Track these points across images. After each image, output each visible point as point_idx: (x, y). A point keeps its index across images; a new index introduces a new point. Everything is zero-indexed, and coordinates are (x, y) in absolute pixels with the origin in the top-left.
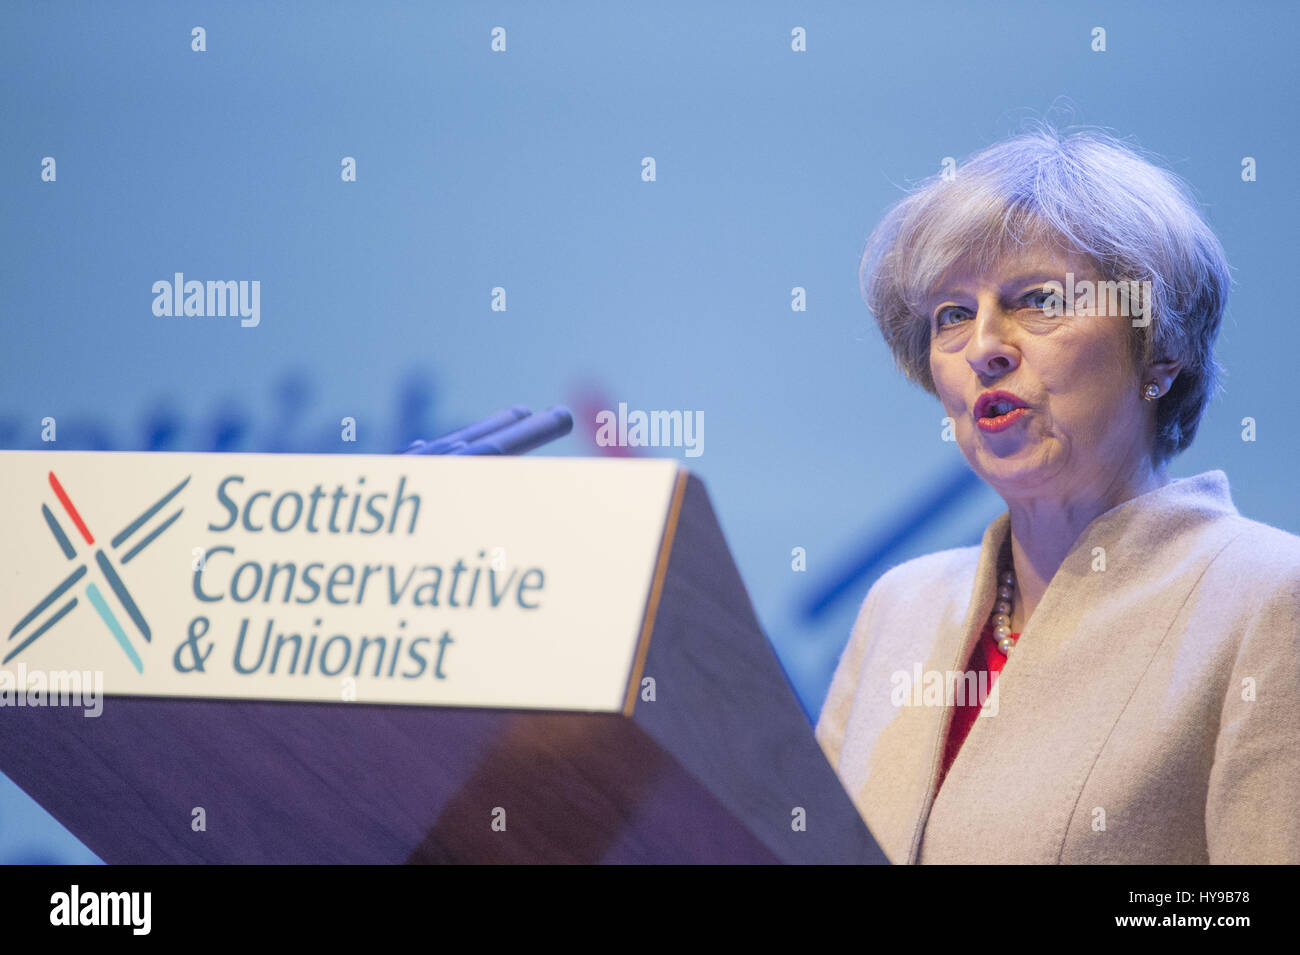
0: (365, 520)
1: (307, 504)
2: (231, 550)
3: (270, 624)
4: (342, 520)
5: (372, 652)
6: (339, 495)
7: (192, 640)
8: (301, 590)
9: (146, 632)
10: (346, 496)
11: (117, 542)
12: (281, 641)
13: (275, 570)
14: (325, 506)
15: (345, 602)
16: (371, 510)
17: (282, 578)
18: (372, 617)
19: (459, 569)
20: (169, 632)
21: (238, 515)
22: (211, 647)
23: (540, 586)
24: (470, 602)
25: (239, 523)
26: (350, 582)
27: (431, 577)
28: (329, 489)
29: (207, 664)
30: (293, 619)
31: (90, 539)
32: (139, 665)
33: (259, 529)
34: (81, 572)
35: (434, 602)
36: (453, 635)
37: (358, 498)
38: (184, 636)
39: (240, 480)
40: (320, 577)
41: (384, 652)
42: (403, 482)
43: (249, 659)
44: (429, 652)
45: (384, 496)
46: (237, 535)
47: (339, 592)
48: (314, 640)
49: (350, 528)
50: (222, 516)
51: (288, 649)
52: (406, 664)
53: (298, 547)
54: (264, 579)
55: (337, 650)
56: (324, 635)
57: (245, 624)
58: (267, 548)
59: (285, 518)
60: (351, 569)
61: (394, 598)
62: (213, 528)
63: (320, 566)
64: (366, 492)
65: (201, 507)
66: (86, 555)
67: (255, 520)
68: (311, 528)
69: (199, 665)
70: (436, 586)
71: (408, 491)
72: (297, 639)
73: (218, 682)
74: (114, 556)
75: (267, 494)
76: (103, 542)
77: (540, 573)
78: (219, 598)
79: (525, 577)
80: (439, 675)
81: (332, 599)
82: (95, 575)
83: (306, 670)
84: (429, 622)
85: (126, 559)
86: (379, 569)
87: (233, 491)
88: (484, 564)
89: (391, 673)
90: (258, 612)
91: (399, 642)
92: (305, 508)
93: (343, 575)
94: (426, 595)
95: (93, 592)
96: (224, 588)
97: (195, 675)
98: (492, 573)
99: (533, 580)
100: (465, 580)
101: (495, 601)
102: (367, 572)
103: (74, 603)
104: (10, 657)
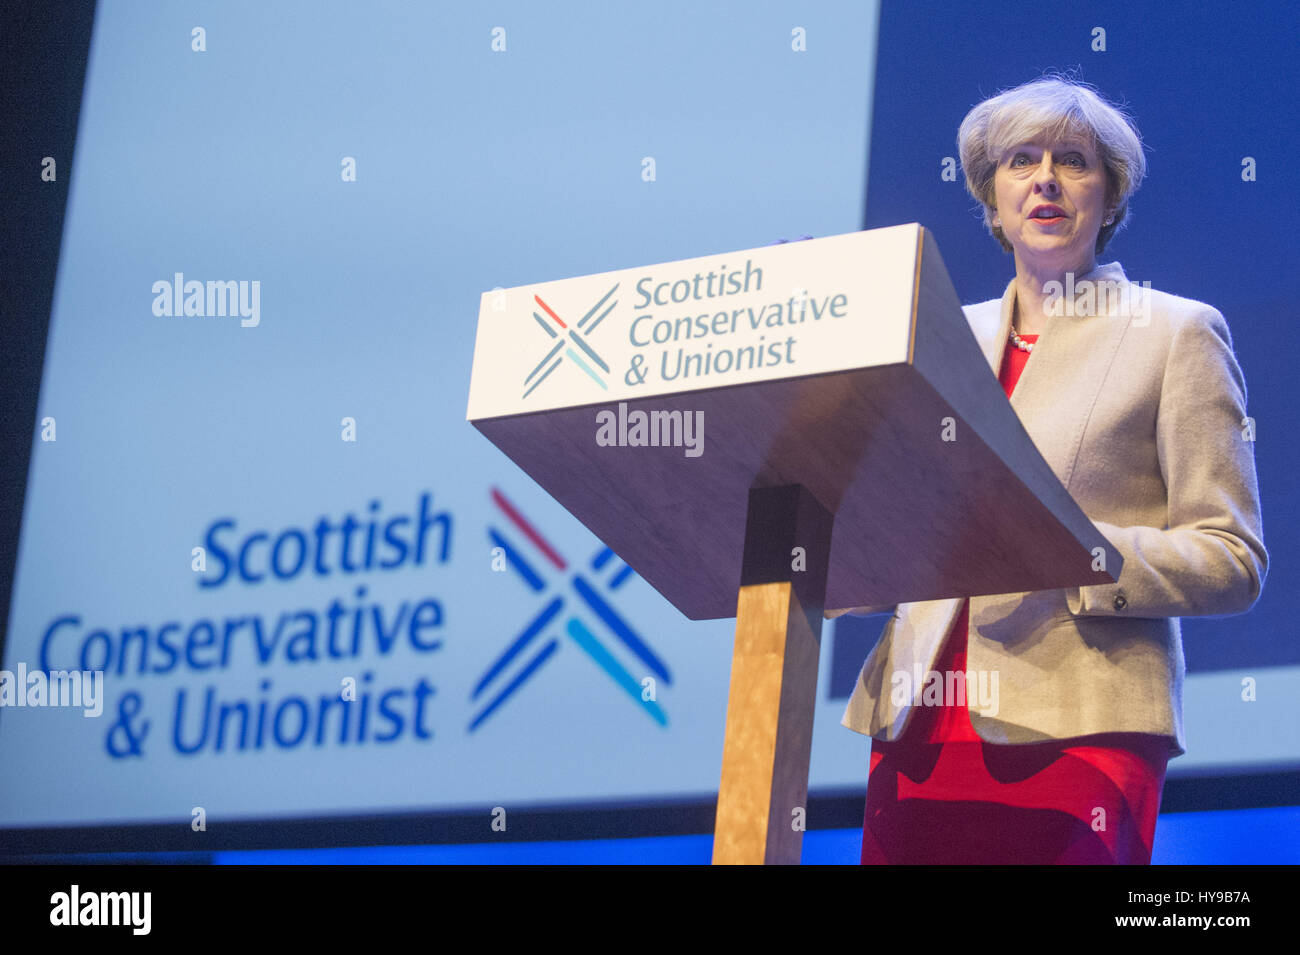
0: (728, 287)
1: (692, 285)
2: (650, 317)
3: (681, 352)
4: (715, 289)
5: (746, 356)
6: (711, 277)
7: (634, 368)
8: (696, 330)
9: (606, 368)
10: (715, 277)
11: (580, 325)
12: (688, 359)
13: (678, 323)
14: (703, 284)
15: (725, 332)
16: (731, 281)
17: (684, 327)
18: (744, 336)
19: (792, 303)
20: (620, 365)
21: (651, 298)
22: (646, 369)
23: (845, 304)
24: (802, 319)
25: (652, 303)
26: (726, 321)
27: (775, 310)
28: (705, 274)
29: (645, 379)
30: (694, 347)
31: (564, 326)
32: (604, 386)
33: (665, 303)
34: (562, 344)
35: (780, 323)
36: (794, 339)
37: (723, 277)
38: (630, 367)
39: (649, 279)
40: (707, 322)
41: (755, 355)
43: (670, 372)
44: (781, 350)
45: (739, 273)
46: (652, 308)
47: (721, 328)
48: (709, 356)
49: (721, 293)
50: (642, 300)
51: (694, 364)
52: (768, 358)
53: (691, 308)
54: (673, 330)
55: (724, 358)
56: (715, 351)
57: (665, 354)
58: (672, 312)
59: (680, 294)
60: (725, 314)
61: (755, 325)
62: (637, 307)
63: (706, 316)
64: (728, 272)
65: (628, 297)
66: (563, 335)
67: (662, 299)
68: (697, 297)
69: (641, 380)
70: (779, 314)
71: (753, 269)
72: (699, 357)
73: (653, 388)
74: (580, 332)
75: (667, 284)
76: (572, 325)
77: (844, 298)
78: (647, 343)
79: (835, 299)
80: (789, 360)
81: (715, 332)
82: (570, 343)
83: (707, 372)
84: (779, 334)
85: (587, 332)
86: (742, 311)
87: (645, 286)
88: (808, 298)
89: (760, 365)
90: (672, 347)
91: (761, 348)
92: (692, 288)
93: (721, 319)
94: (774, 320)
95: (570, 353)
96: (649, 336)
97: (639, 386)
98: (813, 301)
99: (839, 301)
100: (797, 308)
101: (818, 316)
102: (735, 314)
103: (560, 360)
104: (526, 395)
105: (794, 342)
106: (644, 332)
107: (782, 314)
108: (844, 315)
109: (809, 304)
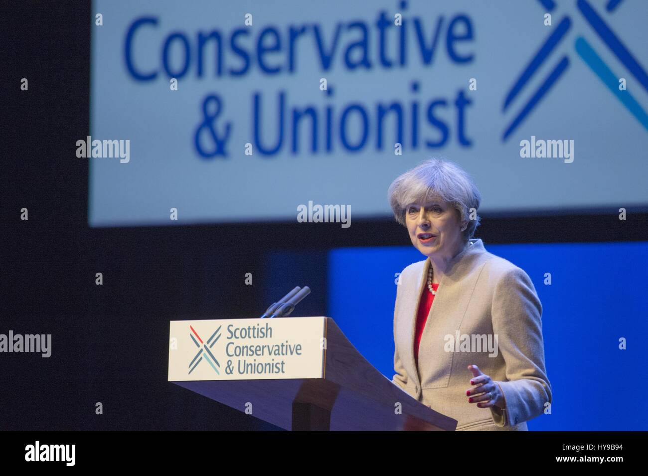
0: (260, 334)
1: (247, 331)
2: (233, 343)
3: (245, 361)
4: (256, 335)
5: (268, 367)
6: (254, 328)
7: (229, 366)
8: (250, 352)
9: (218, 365)
10: (255, 329)
11: (208, 342)
12: (248, 365)
13: (243, 348)
14: (251, 331)
15: (260, 355)
16: (261, 332)
17: (245, 350)
18: (266, 359)
19: (283, 345)
20: (224, 365)
21: (233, 334)
22: (233, 367)
23: (300, 349)
24: (286, 354)
25: (234, 337)
26: (260, 350)
27: (277, 348)
28: (252, 327)
29: (233, 372)
30: (250, 360)
31: (202, 342)
32: (218, 373)
33: (238, 338)
34: (202, 350)
35: (279, 354)
36: (284, 362)
37: (258, 329)
38: (227, 366)
39: (232, 326)
40: (254, 349)
41: (271, 367)
42: (267, 324)
43: (242, 371)
44: (280, 366)
45: (264, 328)
46: (234, 339)
47: (258, 353)
48: (255, 364)
49: (258, 337)
50: (230, 335)
51: (250, 368)
52: (275, 370)
53: (247, 342)
54: (241, 350)
55: (260, 367)
56: (257, 363)
57: (239, 361)
58: (241, 342)
59: (243, 335)
60: (260, 347)
61: (270, 354)
62: (228, 338)
63: (253, 346)
64: (260, 327)
65: (225, 333)
66: (202, 346)
67: (237, 335)
68: (250, 337)
69: (231, 372)
70: (278, 350)
71: (268, 327)
72: (251, 365)
73: (236, 376)
74: (208, 346)
75: (238, 329)
78: (233, 355)
79: (297, 346)
80: (283, 372)
81: (256, 354)
82: (205, 351)
83: (254, 373)
84: (279, 359)
85: (211, 347)
86: (266, 346)
87: (231, 328)
88: (288, 344)
89: (273, 372)
90: (241, 358)
91: (273, 364)
93: (258, 348)
94: (277, 352)
95: (205, 355)
96: (233, 353)
97: (231, 374)
98: (290, 346)
99: (299, 347)
100: (284, 348)
101: (292, 353)
102: (263, 347)
103: (201, 358)
104: (190, 373)
105: (284, 363)
106: (231, 351)
107: (280, 350)
108: (300, 354)
109: (288, 346)
